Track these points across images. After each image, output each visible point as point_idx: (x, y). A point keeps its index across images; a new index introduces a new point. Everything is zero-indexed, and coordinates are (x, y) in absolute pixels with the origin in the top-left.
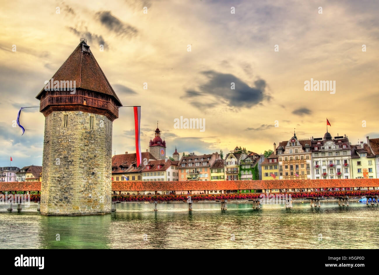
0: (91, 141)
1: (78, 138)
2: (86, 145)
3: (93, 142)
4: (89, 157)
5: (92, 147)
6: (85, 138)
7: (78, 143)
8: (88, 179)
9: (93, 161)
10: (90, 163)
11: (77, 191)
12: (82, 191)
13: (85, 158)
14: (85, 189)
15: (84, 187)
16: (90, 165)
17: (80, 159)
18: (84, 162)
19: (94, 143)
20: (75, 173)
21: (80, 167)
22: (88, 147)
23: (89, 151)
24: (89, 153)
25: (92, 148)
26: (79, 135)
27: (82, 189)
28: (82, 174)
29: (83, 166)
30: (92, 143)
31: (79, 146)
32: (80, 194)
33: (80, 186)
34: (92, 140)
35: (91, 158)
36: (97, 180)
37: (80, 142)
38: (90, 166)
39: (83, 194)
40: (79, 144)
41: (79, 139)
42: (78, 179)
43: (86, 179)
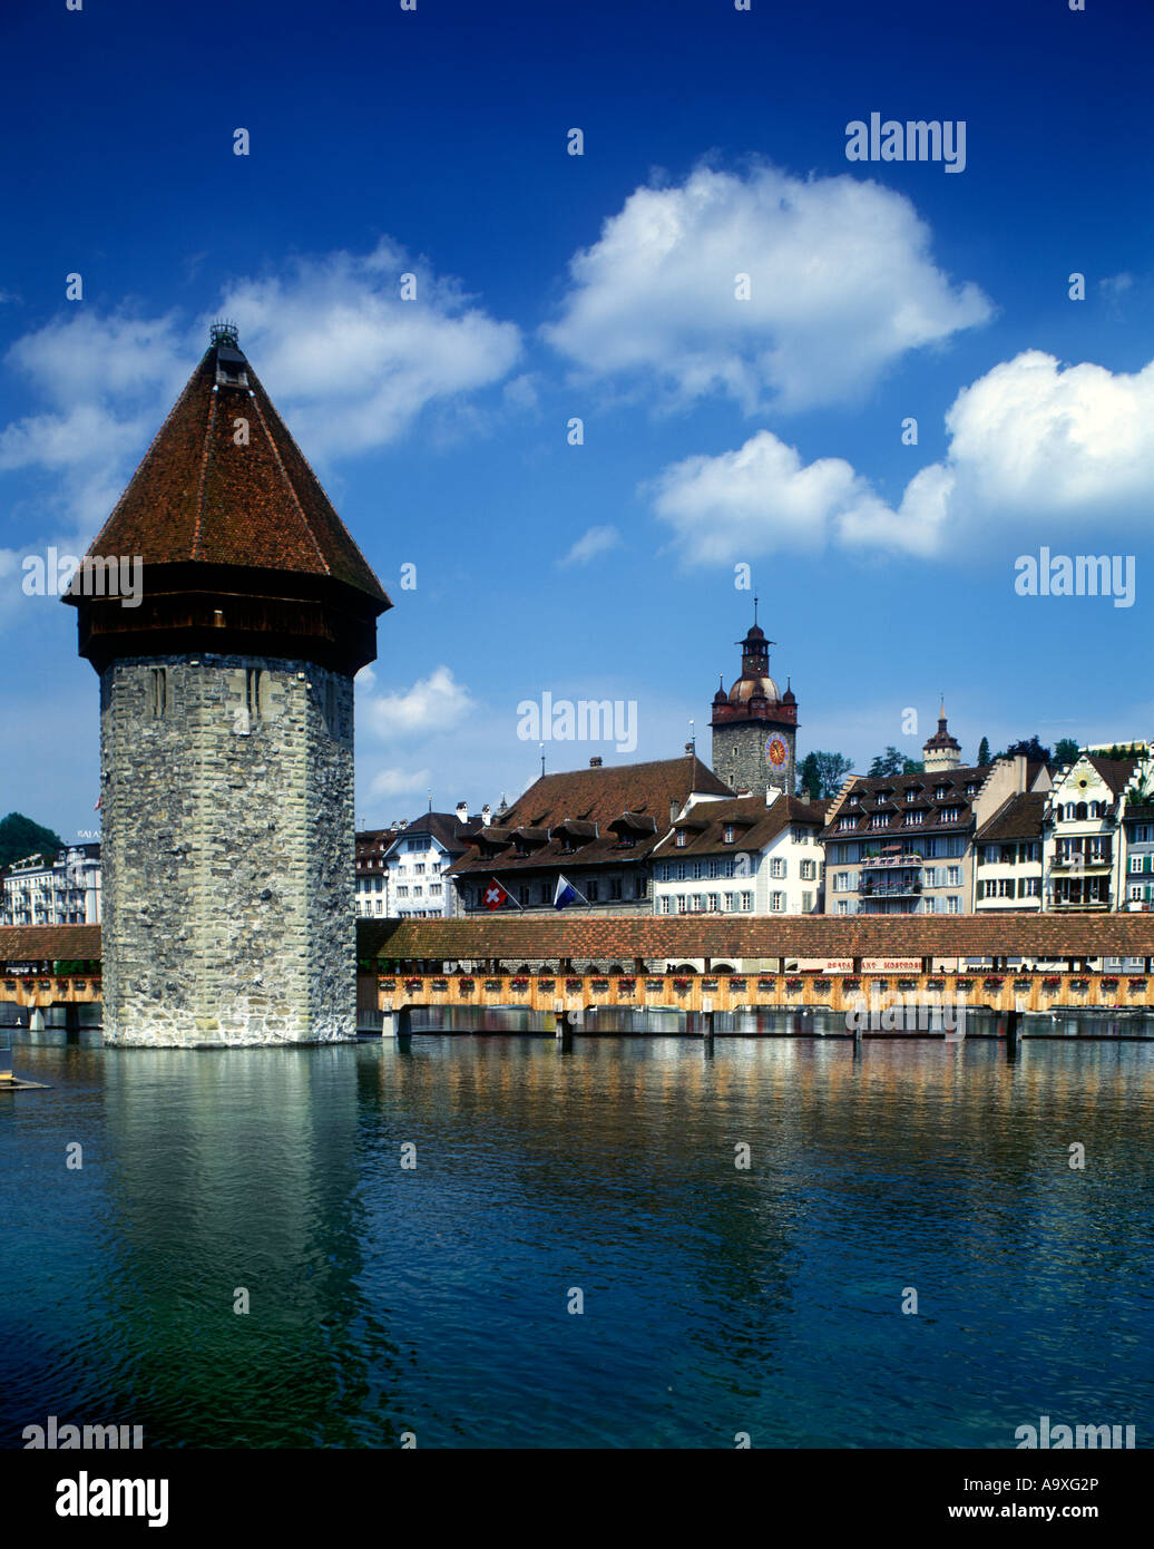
0: (253, 767)
1: (205, 759)
2: (235, 787)
3: (263, 768)
4: (247, 829)
5: (259, 792)
6: (229, 759)
7: (207, 779)
8: (247, 917)
9: (266, 844)
10: (251, 853)
11: (207, 962)
12: (228, 963)
13: (235, 837)
14: (236, 953)
15: (233, 947)
16: (253, 862)
17: (215, 841)
18: (229, 849)
19: (267, 773)
20: (199, 895)
21: (215, 872)
22: (243, 794)
23: (247, 808)
24: (250, 817)
25: (260, 796)
26: (206, 748)
27: (228, 955)
28: (222, 900)
29: (229, 868)
30: (259, 777)
31: (207, 792)
32: (218, 974)
33: (218, 943)
34: (259, 765)
35: (256, 836)
36: (283, 919)
37: (211, 774)
38: (253, 867)
39: (228, 973)
40: (206, 783)
41: (206, 763)
42: (212, 919)
43: (238, 918)
